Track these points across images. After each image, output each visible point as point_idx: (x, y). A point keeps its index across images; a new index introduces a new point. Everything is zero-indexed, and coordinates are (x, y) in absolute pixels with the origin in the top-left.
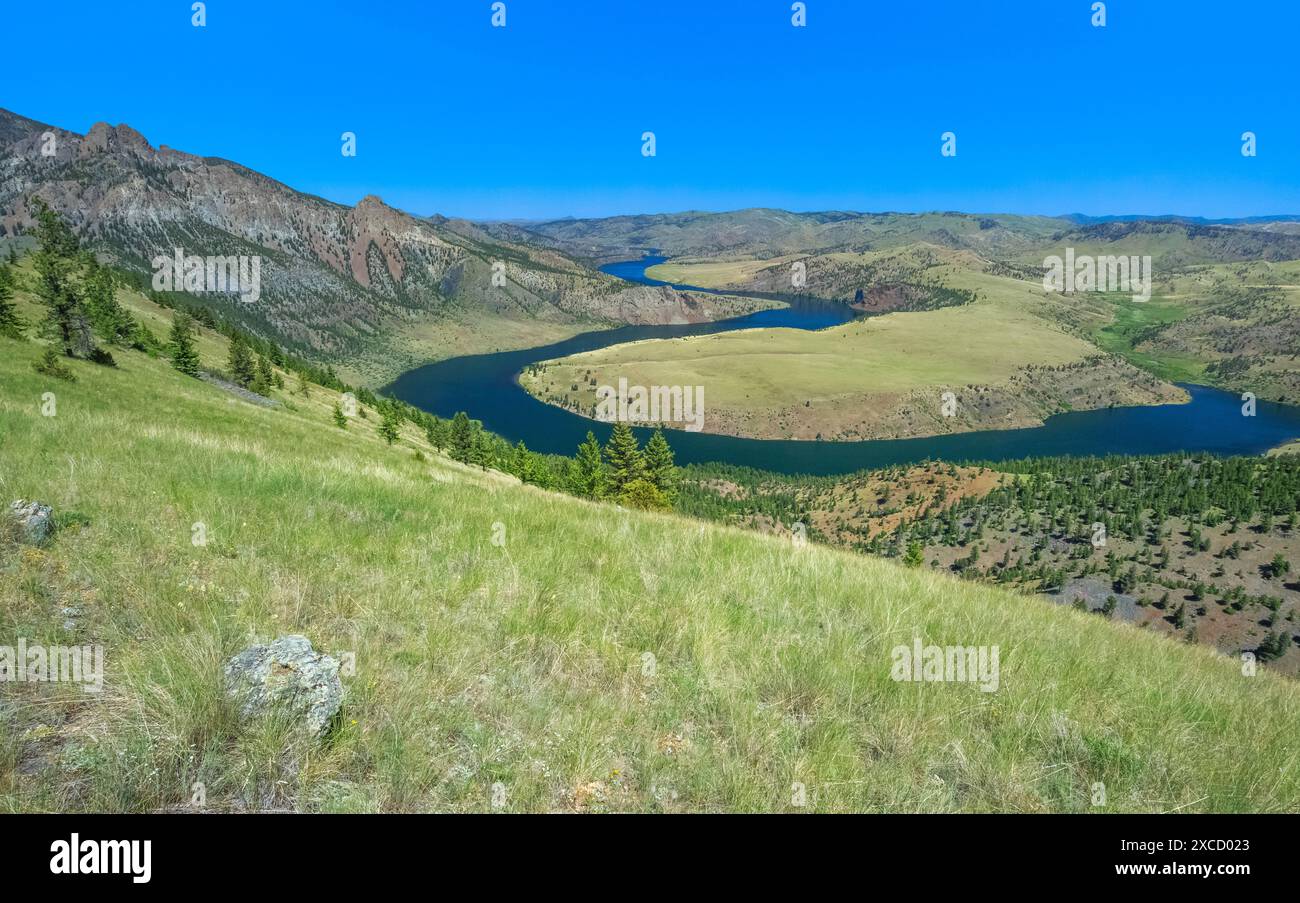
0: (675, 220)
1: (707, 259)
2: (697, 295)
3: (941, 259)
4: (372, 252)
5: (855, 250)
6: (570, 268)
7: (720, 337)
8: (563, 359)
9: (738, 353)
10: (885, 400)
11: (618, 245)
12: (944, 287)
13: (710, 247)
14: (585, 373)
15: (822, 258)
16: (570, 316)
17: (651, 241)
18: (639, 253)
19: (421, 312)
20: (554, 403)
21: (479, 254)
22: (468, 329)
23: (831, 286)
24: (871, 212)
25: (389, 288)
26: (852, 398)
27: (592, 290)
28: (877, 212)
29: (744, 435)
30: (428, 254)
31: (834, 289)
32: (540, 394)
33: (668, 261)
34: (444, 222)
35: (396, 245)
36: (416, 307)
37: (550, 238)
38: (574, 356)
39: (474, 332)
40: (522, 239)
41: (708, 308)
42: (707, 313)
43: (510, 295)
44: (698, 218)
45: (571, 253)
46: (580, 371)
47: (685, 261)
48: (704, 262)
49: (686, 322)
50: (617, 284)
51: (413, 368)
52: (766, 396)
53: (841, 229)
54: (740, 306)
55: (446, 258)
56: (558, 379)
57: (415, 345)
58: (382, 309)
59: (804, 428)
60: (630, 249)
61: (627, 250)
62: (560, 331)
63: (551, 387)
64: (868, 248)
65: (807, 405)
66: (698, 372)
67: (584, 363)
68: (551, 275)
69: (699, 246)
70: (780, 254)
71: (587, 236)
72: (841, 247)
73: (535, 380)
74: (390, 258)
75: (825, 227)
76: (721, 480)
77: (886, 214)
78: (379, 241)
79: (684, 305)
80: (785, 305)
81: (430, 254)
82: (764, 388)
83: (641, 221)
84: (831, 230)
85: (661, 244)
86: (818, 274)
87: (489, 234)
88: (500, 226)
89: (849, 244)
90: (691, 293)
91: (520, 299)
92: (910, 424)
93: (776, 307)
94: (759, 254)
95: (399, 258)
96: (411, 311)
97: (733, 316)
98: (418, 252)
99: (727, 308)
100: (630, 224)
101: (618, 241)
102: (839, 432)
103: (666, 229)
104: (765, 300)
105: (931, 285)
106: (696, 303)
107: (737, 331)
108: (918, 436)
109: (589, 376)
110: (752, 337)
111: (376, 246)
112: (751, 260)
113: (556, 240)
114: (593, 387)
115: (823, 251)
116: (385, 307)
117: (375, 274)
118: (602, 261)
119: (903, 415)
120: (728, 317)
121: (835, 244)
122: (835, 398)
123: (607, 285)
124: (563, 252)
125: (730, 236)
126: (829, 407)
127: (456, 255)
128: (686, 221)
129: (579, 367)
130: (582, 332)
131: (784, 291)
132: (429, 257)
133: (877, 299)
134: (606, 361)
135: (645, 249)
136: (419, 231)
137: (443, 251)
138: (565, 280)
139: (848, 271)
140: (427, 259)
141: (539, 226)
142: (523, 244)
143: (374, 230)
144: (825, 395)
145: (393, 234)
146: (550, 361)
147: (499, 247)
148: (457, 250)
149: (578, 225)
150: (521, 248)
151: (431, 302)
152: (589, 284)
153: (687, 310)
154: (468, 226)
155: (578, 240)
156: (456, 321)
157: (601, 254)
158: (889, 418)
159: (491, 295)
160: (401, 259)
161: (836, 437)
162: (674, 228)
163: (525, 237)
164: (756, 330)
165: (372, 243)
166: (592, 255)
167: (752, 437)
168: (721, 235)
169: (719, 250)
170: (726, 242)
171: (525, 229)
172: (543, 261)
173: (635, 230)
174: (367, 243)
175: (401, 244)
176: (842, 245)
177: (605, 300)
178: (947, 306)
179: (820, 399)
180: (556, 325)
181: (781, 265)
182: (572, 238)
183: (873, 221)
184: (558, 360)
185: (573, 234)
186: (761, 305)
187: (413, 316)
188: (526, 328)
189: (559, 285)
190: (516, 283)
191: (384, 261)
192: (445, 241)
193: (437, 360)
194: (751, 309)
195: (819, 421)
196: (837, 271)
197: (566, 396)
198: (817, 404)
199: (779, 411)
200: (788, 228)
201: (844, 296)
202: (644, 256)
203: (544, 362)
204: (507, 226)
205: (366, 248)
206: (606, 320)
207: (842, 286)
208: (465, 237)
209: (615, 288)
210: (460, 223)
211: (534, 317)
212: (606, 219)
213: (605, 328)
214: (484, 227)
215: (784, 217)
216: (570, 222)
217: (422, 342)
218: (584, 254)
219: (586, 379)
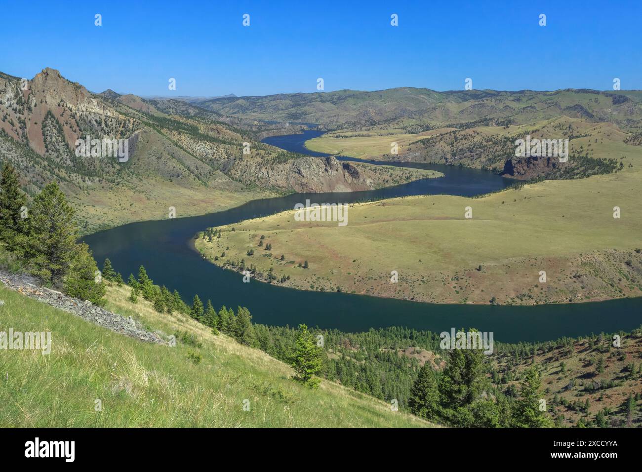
0: (329, 98)
1: (361, 133)
2: (358, 166)
3: (583, 132)
4: (49, 122)
5: (498, 124)
6: (236, 140)
7: (384, 204)
8: (236, 225)
9: (404, 219)
10: (553, 264)
11: (278, 120)
12: (589, 157)
13: (363, 122)
14: (258, 238)
15: (470, 131)
16: (240, 184)
17: (308, 117)
18: (297, 127)
19: (96, 179)
20: (230, 268)
21: (153, 126)
22: (142, 196)
23: (480, 157)
24: (508, 91)
25: (65, 156)
26: (522, 262)
27: (260, 160)
28: (514, 90)
29: (420, 299)
30: (103, 125)
31: (483, 159)
32: (216, 259)
33: (325, 135)
34: (116, 97)
35: (73, 116)
36: (90, 174)
37: (215, 113)
38: (247, 223)
39: (148, 199)
40: (189, 114)
41: (370, 177)
42: (368, 181)
43: (183, 164)
44: (350, 96)
45: (235, 126)
46: (254, 236)
47: (341, 134)
48: (359, 136)
49: (349, 190)
50: (283, 154)
51: (88, 233)
52: (437, 261)
53: (483, 105)
54: (399, 175)
55: (121, 129)
56: (233, 244)
57: (92, 211)
58: (58, 175)
59: (478, 292)
60: (290, 123)
61: (288, 124)
62: (231, 198)
63: (226, 252)
64: (510, 122)
65: (479, 270)
66: (368, 238)
67: (257, 229)
68: (222, 146)
69: (353, 121)
70: (428, 128)
71: (248, 112)
72: (485, 122)
73: (210, 245)
74: (66, 128)
75: (467, 104)
76: (418, 348)
77: (522, 92)
78: (56, 112)
79: (347, 174)
80: (439, 175)
81: (106, 126)
82: (435, 252)
83: (299, 99)
84: (474, 106)
85: (317, 120)
86: (467, 145)
87: (158, 109)
88: (169, 101)
89: (491, 119)
90: (352, 163)
91: (192, 168)
92: (583, 288)
93: (431, 176)
94: (409, 129)
95: (75, 127)
96: (87, 178)
97: (392, 185)
98: (94, 123)
99: (387, 177)
100: (288, 102)
101: (277, 116)
102: (513, 295)
103: (322, 106)
104: (420, 170)
105: (577, 155)
106: (357, 173)
107: (398, 199)
108: (592, 300)
109: (263, 241)
110: (414, 204)
111: (53, 117)
112: (402, 133)
113: (222, 116)
114: (268, 252)
115: (468, 126)
116: (61, 174)
117: (51, 142)
118: (265, 135)
119: (574, 279)
120: (387, 186)
121: (478, 119)
122: (505, 262)
123: (274, 155)
124: (229, 125)
125: (380, 113)
126: (501, 271)
127: (131, 126)
128: (339, 99)
129: (252, 233)
130: (252, 199)
131: (437, 162)
132: (105, 128)
133: (526, 168)
134: (278, 227)
135: (303, 124)
136: (95, 103)
137: (119, 123)
138: (234, 151)
139: (495, 143)
140: (103, 129)
141: (204, 102)
142: (191, 118)
143: (52, 101)
144: (496, 259)
145: (70, 105)
146: (224, 227)
147: (170, 120)
148: (132, 122)
149: (240, 102)
150: (190, 122)
151: (107, 169)
152: (257, 155)
153: (349, 179)
154: (139, 101)
155: (240, 115)
156: (131, 189)
157: (263, 128)
158: (561, 282)
159: (165, 164)
160: (78, 129)
161: (510, 301)
162: (328, 105)
163: (192, 112)
164: (416, 197)
165: (49, 113)
166: (254, 129)
167: (427, 300)
168: (372, 112)
169: (372, 124)
170: (377, 118)
171: (192, 104)
172: (212, 134)
173: (293, 106)
174: (44, 113)
175: (78, 115)
176: (486, 120)
177: (273, 169)
178: (594, 174)
179: (492, 264)
180: (226, 193)
181: (432, 138)
182: (235, 113)
183: (511, 98)
184: (232, 226)
185: (236, 110)
186: (417, 174)
187: (89, 183)
188: (199, 196)
189: (229, 155)
190: (189, 153)
191: (60, 131)
192: (120, 113)
193: (112, 225)
194: (408, 178)
195: (492, 285)
196: (484, 143)
197: (242, 262)
198: (488, 268)
199: (452, 275)
200: (433, 105)
201: (493, 166)
202: (303, 130)
203: (219, 228)
204: (175, 101)
205: (43, 116)
206: (273, 188)
207: (491, 156)
208: (137, 111)
209: (280, 159)
210: (131, 98)
211: (205, 184)
212: (266, 97)
213: (273, 195)
214: (154, 102)
215: (428, 95)
216: (232, 99)
217: (97, 208)
218: (246, 128)
219: (261, 244)
